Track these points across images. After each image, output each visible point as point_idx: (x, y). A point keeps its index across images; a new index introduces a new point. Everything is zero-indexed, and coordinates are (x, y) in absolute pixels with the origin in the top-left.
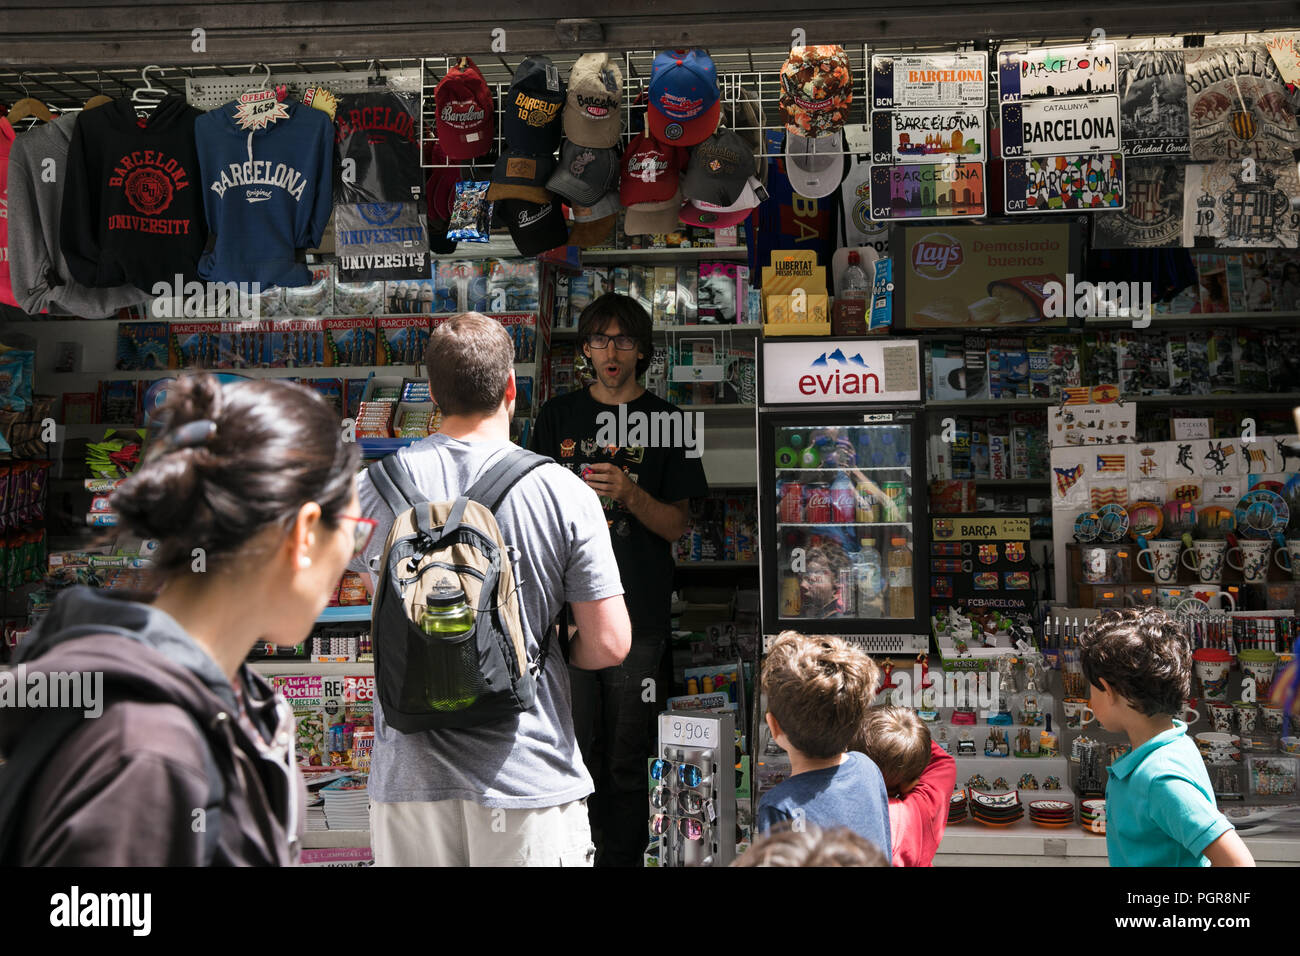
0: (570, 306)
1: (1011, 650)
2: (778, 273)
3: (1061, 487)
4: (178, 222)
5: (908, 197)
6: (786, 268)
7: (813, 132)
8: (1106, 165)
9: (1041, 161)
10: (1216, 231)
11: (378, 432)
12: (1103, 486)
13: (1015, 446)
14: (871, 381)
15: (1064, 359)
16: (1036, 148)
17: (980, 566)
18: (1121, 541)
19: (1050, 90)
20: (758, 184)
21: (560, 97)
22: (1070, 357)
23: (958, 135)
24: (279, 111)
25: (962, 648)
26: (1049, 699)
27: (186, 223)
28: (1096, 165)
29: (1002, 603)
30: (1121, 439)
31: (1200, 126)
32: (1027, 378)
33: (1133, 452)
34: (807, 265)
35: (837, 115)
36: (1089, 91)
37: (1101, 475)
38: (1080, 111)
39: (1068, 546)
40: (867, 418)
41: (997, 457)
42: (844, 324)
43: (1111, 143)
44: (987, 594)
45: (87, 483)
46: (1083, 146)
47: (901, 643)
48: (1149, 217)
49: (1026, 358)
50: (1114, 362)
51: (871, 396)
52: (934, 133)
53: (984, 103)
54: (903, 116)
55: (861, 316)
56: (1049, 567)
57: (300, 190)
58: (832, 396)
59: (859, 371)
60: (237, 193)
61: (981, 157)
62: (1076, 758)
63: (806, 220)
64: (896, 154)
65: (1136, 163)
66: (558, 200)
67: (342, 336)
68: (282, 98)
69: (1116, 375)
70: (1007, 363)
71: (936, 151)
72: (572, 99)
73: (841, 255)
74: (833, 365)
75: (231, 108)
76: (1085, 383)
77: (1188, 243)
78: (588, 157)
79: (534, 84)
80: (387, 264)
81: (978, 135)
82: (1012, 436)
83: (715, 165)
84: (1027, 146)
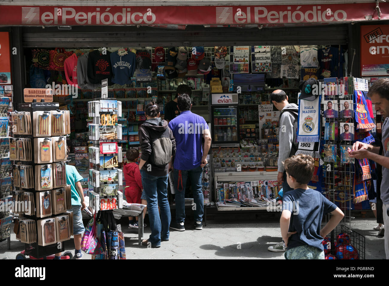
0: (161, 86)
1: (253, 146)
2: (213, 82)
3: (261, 119)
4: (107, 72)
5: (236, 70)
6: (214, 81)
7: (220, 58)
8: (269, 65)
9: (258, 64)
10: (286, 75)
11: (141, 110)
12: (268, 119)
13: (249, 113)
14: (230, 100)
15: (258, 96)
16: (257, 61)
17: (247, 133)
18: (271, 128)
19: (259, 51)
20: (211, 67)
21: (177, 51)
22: (259, 96)
23: (244, 59)
24: (126, 53)
25: (245, 146)
26: (260, 153)
27: (109, 72)
28: (267, 64)
29: (251, 139)
30: (271, 111)
31: (283, 58)
32: (251, 100)
33: (272, 113)
34: (218, 80)
35: (224, 55)
36: (266, 52)
37: (267, 117)
38: (264, 55)
39: (262, 129)
40: (229, 107)
41: (246, 116)
42: (225, 91)
43: (269, 61)
44: (248, 137)
45: (87, 120)
46: (265, 61)
47: (235, 145)
48: (275, 73)
49: (251, 96)
50: (268, 97)
51: (230, 103)
52: (240, 59)
53: (249, 54)
54: (235, 56)
55: (228, 89)
56: (258, 133)
57: (130, 67)
58: (223, 103)
59: (228, 99)
60: (119, 67)
61: (248, 63)
62: (264, 161)
63: (216, 72)
64: (234, 62)
65: (273, 64)
66: (176, 69)
67: (118, 92)
68: (126, 50)
69: (268, 100)
70: (248, 97)
71: (241, 62)
72: (179, 52)
73: (223, 79)
74: (224, 98)
75: (117, 52)
76: (262, 101)
77: (282, 77)
78: (182, 62)
79: (173, 49)
80: (145, 80)
81: (247, 59)
82: (249, 112)
83: (204, 64)
84: (256, 61)
